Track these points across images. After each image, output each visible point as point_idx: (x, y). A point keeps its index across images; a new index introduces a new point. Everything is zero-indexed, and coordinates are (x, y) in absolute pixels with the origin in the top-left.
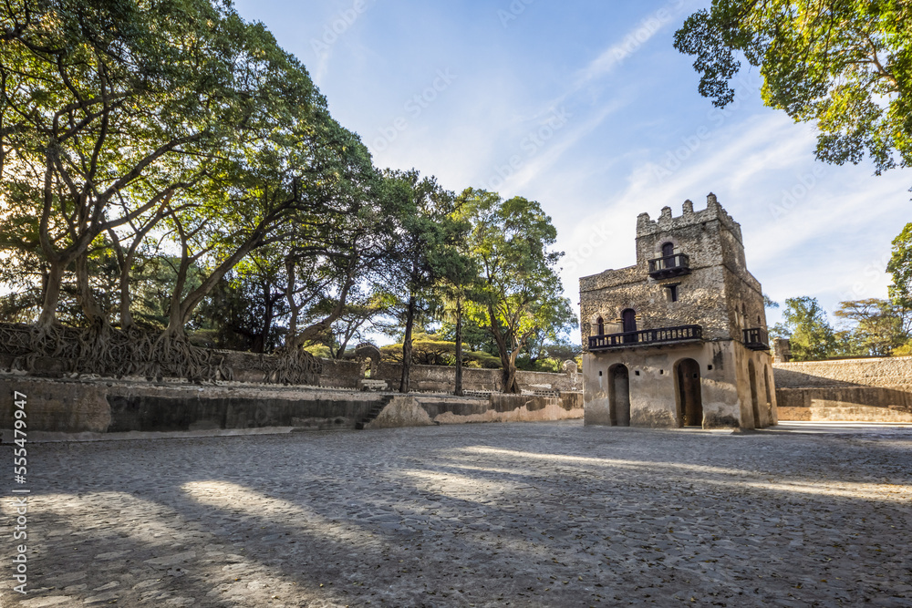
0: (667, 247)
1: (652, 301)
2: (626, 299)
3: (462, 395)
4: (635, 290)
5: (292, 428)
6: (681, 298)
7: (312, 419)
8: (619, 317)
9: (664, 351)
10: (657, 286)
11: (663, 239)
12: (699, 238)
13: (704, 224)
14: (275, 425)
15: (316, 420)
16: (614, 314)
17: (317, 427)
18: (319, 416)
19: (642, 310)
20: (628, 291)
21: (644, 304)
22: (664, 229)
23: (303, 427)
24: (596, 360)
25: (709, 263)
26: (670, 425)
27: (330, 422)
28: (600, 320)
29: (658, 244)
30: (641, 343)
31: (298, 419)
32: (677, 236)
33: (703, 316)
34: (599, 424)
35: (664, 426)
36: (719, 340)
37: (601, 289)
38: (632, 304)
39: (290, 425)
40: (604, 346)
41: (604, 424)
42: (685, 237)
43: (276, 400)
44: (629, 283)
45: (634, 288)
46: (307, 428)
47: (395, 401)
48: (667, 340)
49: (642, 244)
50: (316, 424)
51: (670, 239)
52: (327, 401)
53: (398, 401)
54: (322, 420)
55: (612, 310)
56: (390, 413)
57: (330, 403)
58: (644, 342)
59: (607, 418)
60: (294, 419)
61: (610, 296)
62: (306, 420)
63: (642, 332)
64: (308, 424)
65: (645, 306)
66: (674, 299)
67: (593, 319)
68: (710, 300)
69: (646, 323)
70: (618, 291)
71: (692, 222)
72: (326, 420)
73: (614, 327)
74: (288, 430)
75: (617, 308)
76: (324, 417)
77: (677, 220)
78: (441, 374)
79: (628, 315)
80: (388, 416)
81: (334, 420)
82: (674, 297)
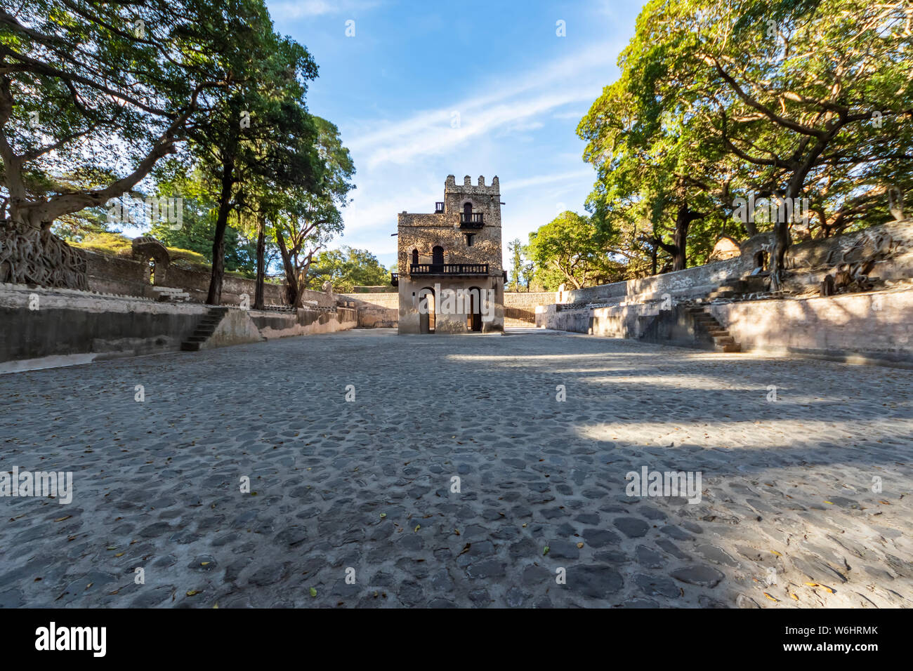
0: (468, 206)
1: (456, 243)
2: (437, 238)
3: (264, 309)
4: (444, 233)
5: (94, 355)
6: (475, 245)
7: (125, 340)
8: (431, 251)
9: (462, 280)
10: (461, 233)
11: (466, 200)
12: (488, 205)
13: (492, 196)
14: (65, 352)
15: (131, 341)
16: (428, 249)
17: (132, 352)
18: (134, 336)
19: (449, 249)
20: (439, 232)
21: (450, 244)
22: (467, 192)
23: (112, 353)
24: (410, 283)
25: (494, 224)
26: (463, 331)
27: (149, 343)
28: (415, 252)
29: (463, 202)
30: (446, 273)
31: (103, 341)
32: (475, 199)
33: (488, 259)
34: (410, 333)
35: (459, 332)
36: (496, 276)
37: (417, 227)
38: (442, 243)
39: (91, 350)
40: (419, 273)
41: (415, 332)
42: (480, 202)
43: (66, 312)
44: (440, 226)
45: (443, 231)
46: (118, 353)
47: (230, 315)
48: (469, 273)
49: (451, 198)
50: (130, 347)
51: (470, 200)
52: (145, 314)
53: (233, 314)
54: (138, 341)
55: (426, 246)
56: (225, 330)
57: (148, 317)
58: (449, 273)
59: (418, 329)
60: (97, 341)
61: (425, 234)
62: (116, 342)
63: (449, 265)
64: (119, 348)
65: (451, 246)
66: (469, 245)
67: (409, 250)
68: (493, 249)
69: (451, 258)
70: (431, 231)
71: (485, 192)
72: (145, 341)
73: (426, 258)
74: (87, 358)
75: (430, 245)
76: (142, 337)
77: (475, 188)
78: (236, 286)
79: (438, 251)
80: (224, 333)
81: (154, 340)
82: (470, 243)
